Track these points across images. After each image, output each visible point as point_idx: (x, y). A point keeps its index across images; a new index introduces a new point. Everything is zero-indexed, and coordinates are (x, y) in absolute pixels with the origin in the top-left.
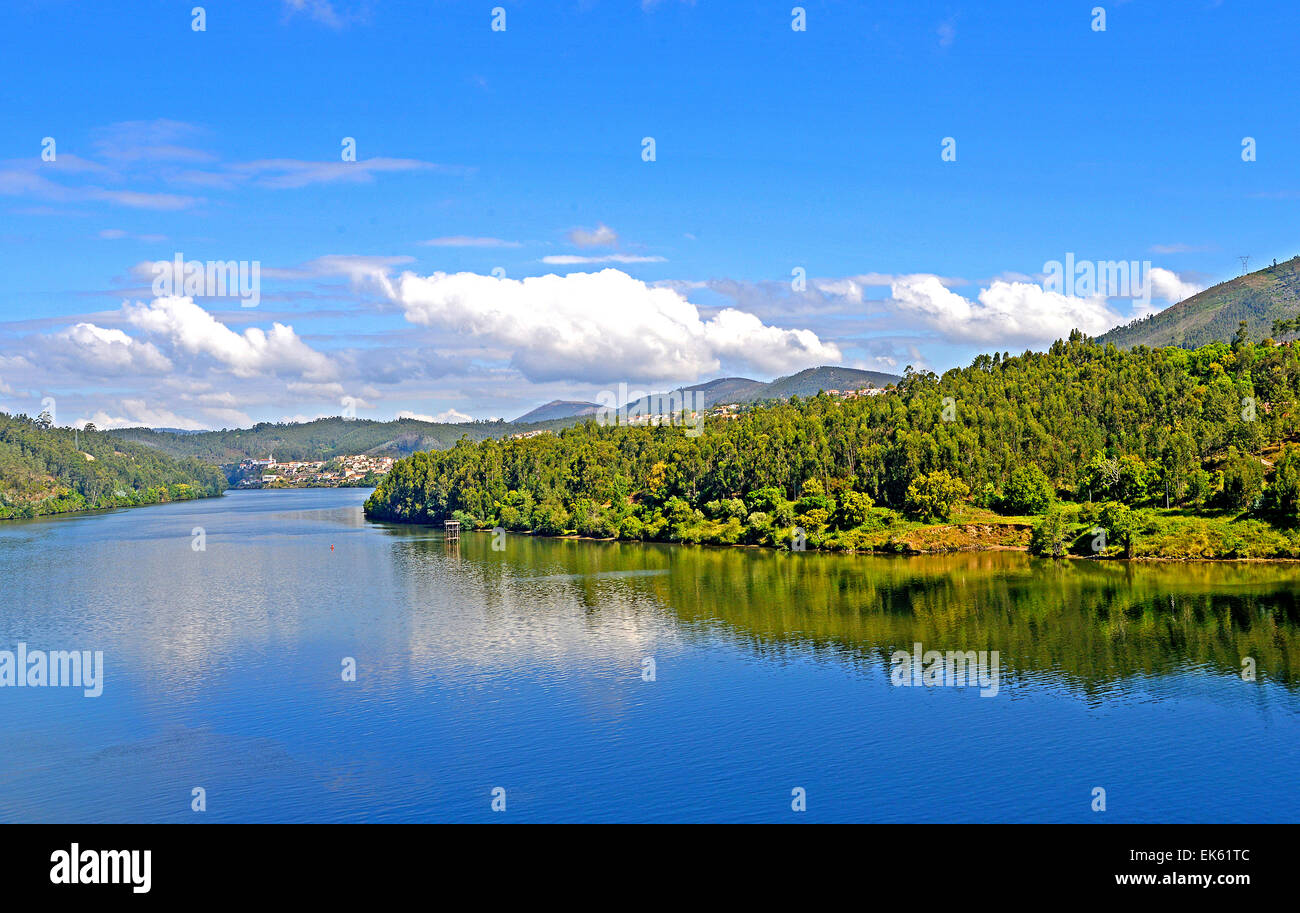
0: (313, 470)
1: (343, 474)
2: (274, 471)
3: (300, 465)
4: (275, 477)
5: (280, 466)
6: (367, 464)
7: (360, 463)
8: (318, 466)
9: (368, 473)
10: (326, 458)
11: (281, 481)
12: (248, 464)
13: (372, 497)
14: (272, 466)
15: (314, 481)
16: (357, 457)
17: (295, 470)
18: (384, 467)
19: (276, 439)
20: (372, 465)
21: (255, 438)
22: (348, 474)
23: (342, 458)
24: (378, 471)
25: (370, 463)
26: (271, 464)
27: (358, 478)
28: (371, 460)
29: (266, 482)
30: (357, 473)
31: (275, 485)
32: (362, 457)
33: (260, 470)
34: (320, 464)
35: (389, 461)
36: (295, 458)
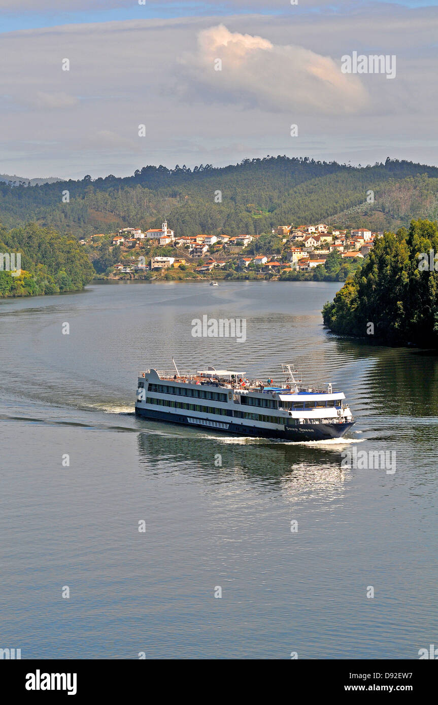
0: (236, 250)
1: (287, 258)
2: (170, 251)
3: (214, 240)
4: (172, 260)
5: (181, 241)
6: (329, 239)
7: (317, 239)
8: (246, 242)
9: (331, 256)
10: (257, 229)
11: (182, 268)
12: (126, 238)
13: (338, 299)
14: (168, 241)
15: (238, 269)
16: (312, 229)
17: (205, 249)
18: (358, 245)
19: (174, 195)
20: (338, 242)
21: (137, 192)
22: (296, 256)
23: (286, 229)
24: (350, 253)
25: (335, 238)
26: (167, 237)
27: (313, 264)
28: (337, 233)
29: (157, 269)
30: (312, 257)
31: (172, 274)
32: (321, 228)
33: (150, 249)
34: (248, 240)
35: (368, 235)
36: (206, 229)
